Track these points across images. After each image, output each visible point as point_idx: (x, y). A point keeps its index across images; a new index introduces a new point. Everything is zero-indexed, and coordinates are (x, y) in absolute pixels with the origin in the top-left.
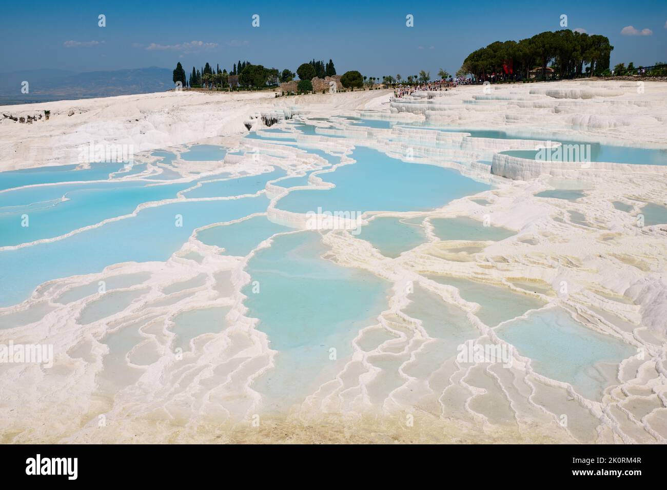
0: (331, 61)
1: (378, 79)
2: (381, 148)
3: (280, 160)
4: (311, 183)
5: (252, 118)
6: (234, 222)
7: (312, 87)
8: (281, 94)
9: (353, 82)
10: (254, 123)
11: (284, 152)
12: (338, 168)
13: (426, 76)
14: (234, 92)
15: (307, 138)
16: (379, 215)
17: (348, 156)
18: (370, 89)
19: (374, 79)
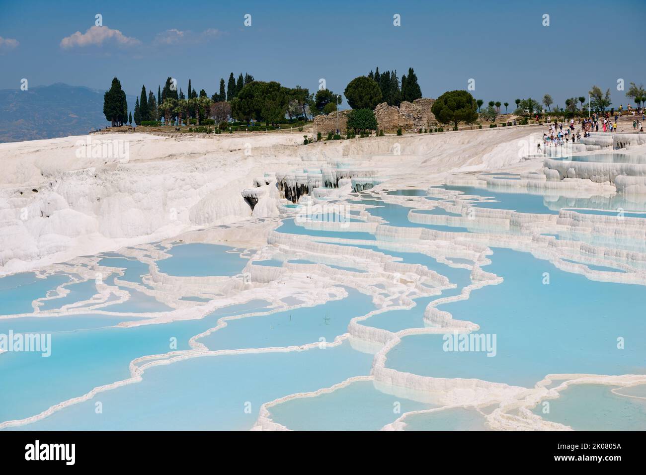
0: (411, 71)
1: (506, 105)
2: (541, 252)
3: (354, 276)
4: (429, 322)
5: (259, 185)
6: (322, 392)
7: (376, 124)
8: (316, 136)
9: (458, 112)
10: (262, 193)
11: (358, 259)
12: (473, 293)
13: (603, 98)
14: (224, 134)
15: (396, 231)
16: (574, 381)
17: (485, 268)
18: (491, 126)
19: (498, 105)
